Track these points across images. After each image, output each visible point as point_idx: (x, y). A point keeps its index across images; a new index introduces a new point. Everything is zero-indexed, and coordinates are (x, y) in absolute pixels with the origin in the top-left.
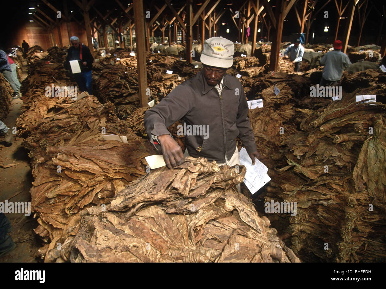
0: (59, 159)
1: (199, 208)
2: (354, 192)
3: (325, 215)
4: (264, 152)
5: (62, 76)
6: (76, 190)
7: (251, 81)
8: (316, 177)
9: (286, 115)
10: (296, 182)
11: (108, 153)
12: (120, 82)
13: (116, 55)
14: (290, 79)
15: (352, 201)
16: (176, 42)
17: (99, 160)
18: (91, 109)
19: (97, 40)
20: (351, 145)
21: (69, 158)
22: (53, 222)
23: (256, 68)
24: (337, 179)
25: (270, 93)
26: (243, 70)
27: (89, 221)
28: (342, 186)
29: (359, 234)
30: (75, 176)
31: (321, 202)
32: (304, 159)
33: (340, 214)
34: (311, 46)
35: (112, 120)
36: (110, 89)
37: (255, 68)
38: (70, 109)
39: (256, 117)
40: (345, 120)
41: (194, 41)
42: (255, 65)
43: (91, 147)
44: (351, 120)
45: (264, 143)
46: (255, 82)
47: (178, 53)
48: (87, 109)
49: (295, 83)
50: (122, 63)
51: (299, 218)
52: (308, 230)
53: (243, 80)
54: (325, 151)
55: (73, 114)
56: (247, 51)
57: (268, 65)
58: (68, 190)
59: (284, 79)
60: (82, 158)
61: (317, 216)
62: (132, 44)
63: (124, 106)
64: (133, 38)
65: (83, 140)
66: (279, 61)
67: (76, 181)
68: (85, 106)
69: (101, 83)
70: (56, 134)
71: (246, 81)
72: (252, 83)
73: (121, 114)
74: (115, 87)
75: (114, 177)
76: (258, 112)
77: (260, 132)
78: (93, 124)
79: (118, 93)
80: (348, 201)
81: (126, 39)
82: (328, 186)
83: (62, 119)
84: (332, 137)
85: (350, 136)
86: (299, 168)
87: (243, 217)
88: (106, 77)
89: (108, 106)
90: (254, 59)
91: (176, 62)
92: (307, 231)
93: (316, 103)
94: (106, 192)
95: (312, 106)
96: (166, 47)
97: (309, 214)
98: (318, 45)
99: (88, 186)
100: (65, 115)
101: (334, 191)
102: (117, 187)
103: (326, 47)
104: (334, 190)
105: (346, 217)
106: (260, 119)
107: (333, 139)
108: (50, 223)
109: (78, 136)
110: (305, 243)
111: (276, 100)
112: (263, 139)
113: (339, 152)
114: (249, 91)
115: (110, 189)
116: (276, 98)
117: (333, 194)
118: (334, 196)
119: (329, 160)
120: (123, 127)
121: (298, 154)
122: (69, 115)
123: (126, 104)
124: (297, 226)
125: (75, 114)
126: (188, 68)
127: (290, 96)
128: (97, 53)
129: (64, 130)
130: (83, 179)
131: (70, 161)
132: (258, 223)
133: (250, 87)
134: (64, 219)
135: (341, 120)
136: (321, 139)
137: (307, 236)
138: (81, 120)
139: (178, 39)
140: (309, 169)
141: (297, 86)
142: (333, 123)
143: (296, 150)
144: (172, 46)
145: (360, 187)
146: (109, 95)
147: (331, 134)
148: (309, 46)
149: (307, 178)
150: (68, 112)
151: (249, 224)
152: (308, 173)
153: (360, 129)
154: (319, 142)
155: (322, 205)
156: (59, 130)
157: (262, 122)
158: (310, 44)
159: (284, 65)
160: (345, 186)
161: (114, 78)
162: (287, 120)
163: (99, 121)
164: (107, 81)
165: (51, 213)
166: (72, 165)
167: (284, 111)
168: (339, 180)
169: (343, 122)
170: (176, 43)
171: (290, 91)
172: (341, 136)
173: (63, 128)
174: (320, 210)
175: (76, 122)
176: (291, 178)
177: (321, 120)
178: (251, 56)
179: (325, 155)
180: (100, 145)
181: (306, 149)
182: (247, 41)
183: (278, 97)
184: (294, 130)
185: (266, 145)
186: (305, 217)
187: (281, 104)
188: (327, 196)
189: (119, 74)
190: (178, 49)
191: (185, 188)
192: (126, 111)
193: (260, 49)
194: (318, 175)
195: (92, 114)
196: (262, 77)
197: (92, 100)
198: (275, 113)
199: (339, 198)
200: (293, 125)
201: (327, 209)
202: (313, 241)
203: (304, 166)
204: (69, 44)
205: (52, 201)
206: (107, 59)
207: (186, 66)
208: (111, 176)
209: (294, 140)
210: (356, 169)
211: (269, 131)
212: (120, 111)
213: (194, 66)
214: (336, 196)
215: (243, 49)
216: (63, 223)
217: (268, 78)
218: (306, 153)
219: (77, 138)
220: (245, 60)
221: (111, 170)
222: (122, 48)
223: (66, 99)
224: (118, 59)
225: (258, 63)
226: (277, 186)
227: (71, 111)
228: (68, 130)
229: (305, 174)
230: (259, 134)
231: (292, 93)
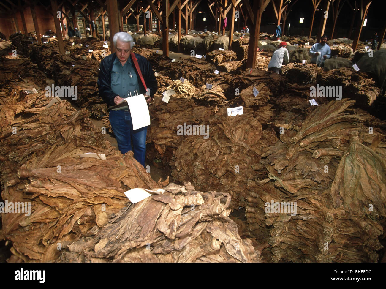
0: (33, 186)
1: (185, 244)
2: (332, 207)
3: (304, 228)
4: (244, 161)
5: (29, 73)
6: (53, 218)
7: (230, 77)
8: (296, 191)
9: (265, 117)
10: (276, 194)
11: (87, 173)
12: (94, 79)
13: (87, 46)
14: (268, 77)
15: (330, 217)
16: (151, 30)
17: (77, 183)
18: (64, 117)
19: (66, 27)
20: (329, 160)
21: (44, 184)
22: (28, 252)
23: (234, 62)
24: (316, 194)
25: (249, 94)
26: (221, 65)
27: (70, 259)
28: (320, 201)
29: (336, 244)
30: (52, 202)
31: (301, 217)
32: (284, 173)
33: (318, 227)
34: (287, 38)
35: (88, 127)
36: (83, 87)
37: (232, 62)
38: (41, 118)
39: (236, 125)
40: (324, 135)
41: (170, 30)
42: (233, 59)
43: (67, 168)
44: (329, 135)
45: (245, 152)
46: (234, 80)
47: (154, 43)
48: (59, 116)
49: (272, 81)
50: (95, 55)
51: (280, 231)
52: (288, 241)
53: (221, 76)
54: (304, 166)
55: (45, 123)
56: (225, 43)
57: (246, 60)
58: (44, 217)
59: (262, 78)
60: (58, 182)
61: (297, 229)
62: (104, 31)
63: (98, 105)
64: (105, 25)
65: (58, 157)
66: (257, 56)
67: (53, 208)
68: (57, 114)
69: (73, 79)
70: (27, 146)
71: (224, 78)
72: (230, 80)
73: (96, 114)
74: (89, 85)
75: (95, 203)
76: (238, 119)
77: (241, 141)
78: (67, 133)
79: (92, 91)
80: (326, 217)
81: (98, 26)
82: (307, 201)
83: (32, 128)
84: (311, 151)
85: (329, 151)
86: (280, 182)
87: (229, 250)
88: (78, 73)
89: (83, 114)
90: (231, 53)
91: (152, 55)
92: (287, 243)
93: (294, 105)
94: (86, 218)
95: (290, 108)
96: (141, 37)
97: (289, 226)
98: (294, 38)
99: (66, 215)
100: (35, 124)
101: (314, 206)
102: (97, 214)
103: (301, 40)
104: (313, 204)
105: (324, 232)
106: (240, 127)
107: (312, 153)
108: (25, 254)
109: (52, 152)
110: (285, 252)
111: (255, 101)
112: (243, 148)
113: (318, 166)
114: (227, 88)
115: (90, 215)
116: (255, 100)
117: (312, 209)
118: (313, 211)
119: (308, 175)
120: (99, 135)
121: (279, 168)
122: (40, 124)
123: (100, 103)
124: (278, 238)
125: (46, 122)
126: (165, 62)
127: (269, 98)
128: (67, 42)
129: (35, 141)
130: (61, 205)
131: (45, 186)
132: (243, 252)
133: (228, 84)
134: (42, 248)
135: (320, 135)
136: (301, 152)
137: (286, 246)
138: (54, 130)
139: (154, 27)
140: (289, 183)
141: (275, 84)
142: (312, 138)
143: (277, 164)
144: (147, 35)
145: (337, 202)
146: (82, 93)
147: (311, 148)
148: (285, 38)
149: (288, 192)
150: (39, 120)
151: (235, 256)
152: (288, 186)
153: (338, 145)
154: (299, 156)
155: (302, 219)
156: (29, 141)
157: (242, 131)
158: (286, 36)
159: (261, 60)
160: (323, 201)
161: (87, 74)
162: (266, 121)
163: (74, 129)
164: (80, 77)
165: (26, 243)
166: (47, 191)
167: (263, 113)
168: (318, 194)
169: (321, 137)
170: (151, 32)
171: (268, 92)
172: (320, 151)
173: (33, 138)
174: (300, 222)
175: (48, 132)
176: (272, 191)
177: (301, 135)
178: (229, 50)
179: (305, 170)
180: (77, 165)
181: (286, 162)
182: (224, 31)
183: (257, 98)
184: (273, 137)
185: (247, 154)
186: (286, 230)
187: (259, 105)
188: (307, 211)
189: (92, 71)
190: (153, 38)
191: (171, 232)
192: (101, 110)
193: (238, 42)
194: (298, 189)
195: (65, 122)
196: (241, 74)
197: (65, 108)
198: (255, 119)
199: (318, 213)
200: (272, 131)
201: (307, 223)
202: (292, 251)
203: (284, 180)
204: (35, 30)
205: (27, 229)
206: (78, 51)
207: (163, 59)
208: (91, 202)
209: (275, 152)
210: (334, 185)
211: (249, 139)
212: (94, 110)
213: (171, 60)
214: (315, 211)
215: (220, 41)
216: (40, 253)
217: (246, 76)
218: (287, 166)
219: (51, 154)
220: (223, 55)
221: (90, 194)
222: (94, 37)
223: (35, 102)
224: (90, 51)
225: (236, 57)
226: (258, 197)
227: (42, 119)
228: (40, 140)
229: (285, 188)
230: (239, 142)
231: (270, 94)
